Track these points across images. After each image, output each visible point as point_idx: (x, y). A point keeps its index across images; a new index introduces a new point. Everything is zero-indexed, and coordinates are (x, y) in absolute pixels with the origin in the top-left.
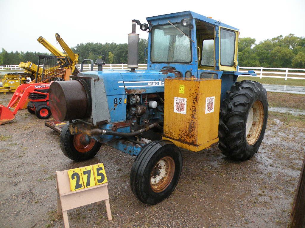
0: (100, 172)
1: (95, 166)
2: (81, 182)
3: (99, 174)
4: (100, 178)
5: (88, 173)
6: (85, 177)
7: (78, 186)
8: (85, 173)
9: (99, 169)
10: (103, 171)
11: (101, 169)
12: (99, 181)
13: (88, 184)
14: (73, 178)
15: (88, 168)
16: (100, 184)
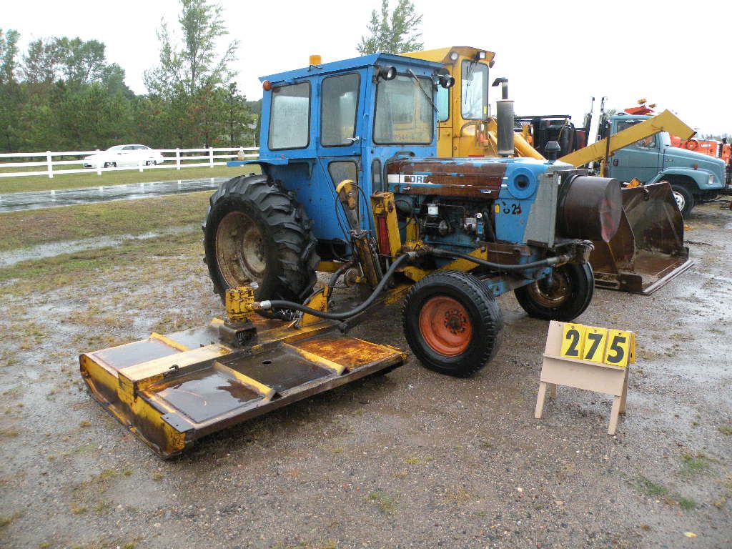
0: (619, 344)
1: (614, 333)
2: (578, 348)
3: (614, 347)
4: (614, 353)
5: (596, 338)
6: (590, 343)
7: (572, 352)
8: (591, 336)
9: (617, 339)
10: (625, 346)
11: (623, 340)
12: (610, 359)
13: (590, 356)
14: (568, 337)
15: (601, 331)
16: (610, 363)
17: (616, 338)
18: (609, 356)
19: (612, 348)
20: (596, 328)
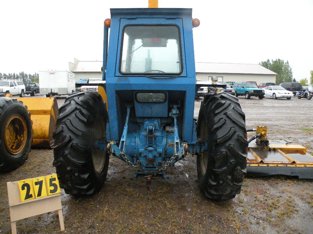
0: (53, 182)
1: (49, 177)
2: (31, 192)
3: (51, 185)
4: (52, 188)
5: (40, 183)
6: (37, 187)
7: (28, 196)
8: (36, 183)
9: (52, 180)
10: (56, 182)
11: (54, 179)
12: (52, 192)
13: (39, 194)
14: (23, 189)
15: (41, 178)
16: (52, 194)
17: (50, 179)
18: (50, 190)
19: (50, 186)
20: (38, 178)
